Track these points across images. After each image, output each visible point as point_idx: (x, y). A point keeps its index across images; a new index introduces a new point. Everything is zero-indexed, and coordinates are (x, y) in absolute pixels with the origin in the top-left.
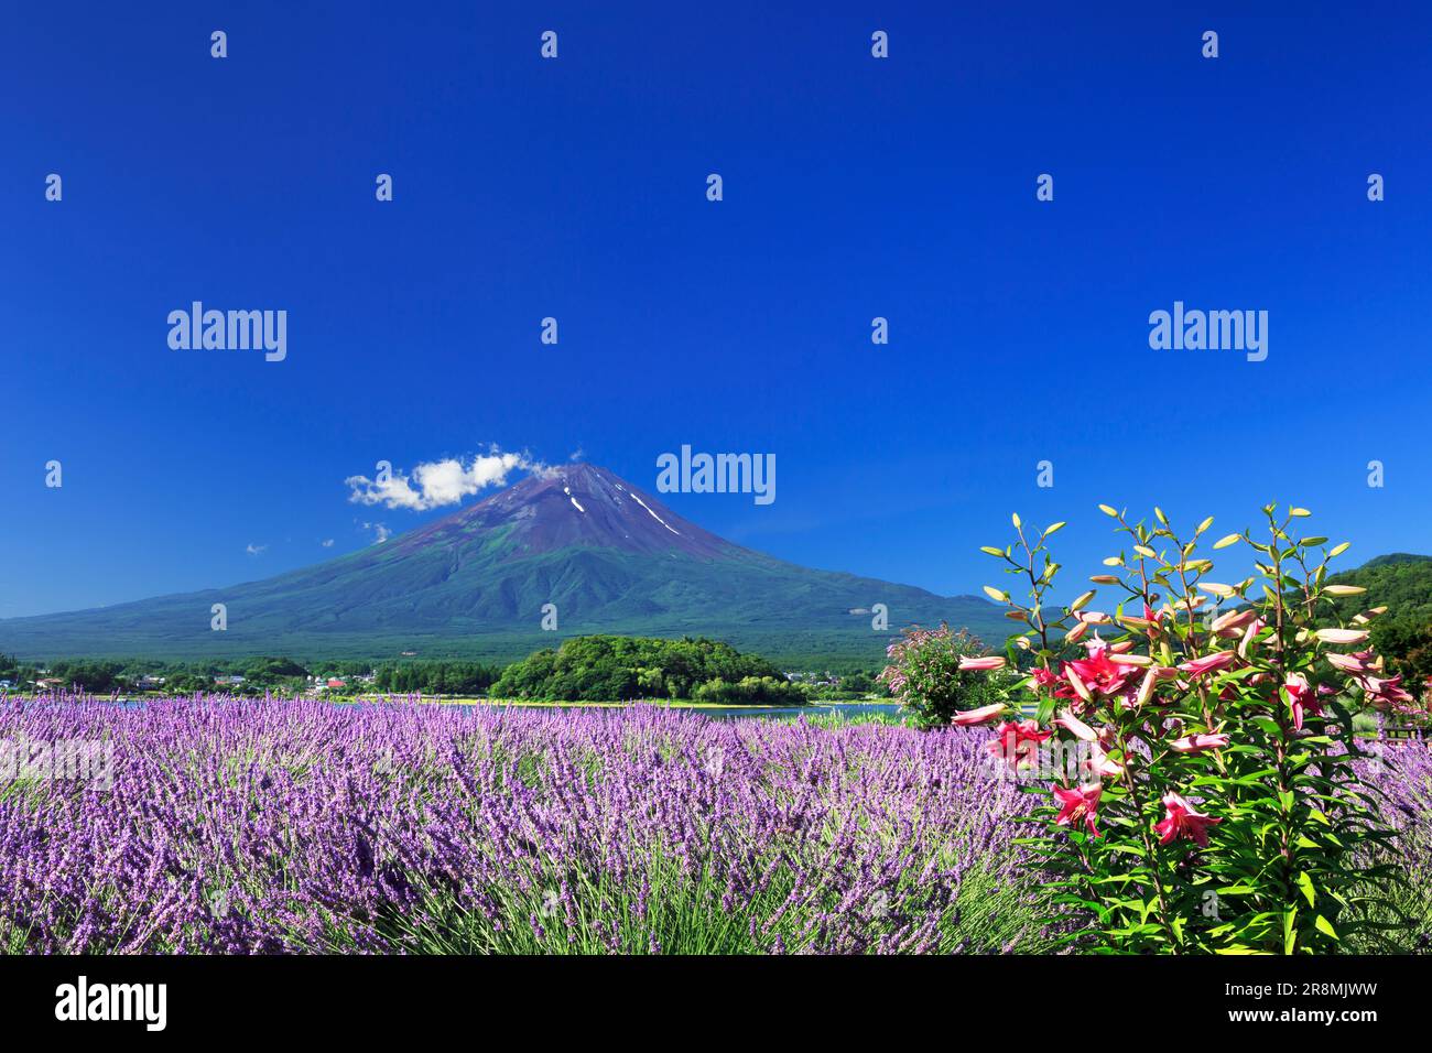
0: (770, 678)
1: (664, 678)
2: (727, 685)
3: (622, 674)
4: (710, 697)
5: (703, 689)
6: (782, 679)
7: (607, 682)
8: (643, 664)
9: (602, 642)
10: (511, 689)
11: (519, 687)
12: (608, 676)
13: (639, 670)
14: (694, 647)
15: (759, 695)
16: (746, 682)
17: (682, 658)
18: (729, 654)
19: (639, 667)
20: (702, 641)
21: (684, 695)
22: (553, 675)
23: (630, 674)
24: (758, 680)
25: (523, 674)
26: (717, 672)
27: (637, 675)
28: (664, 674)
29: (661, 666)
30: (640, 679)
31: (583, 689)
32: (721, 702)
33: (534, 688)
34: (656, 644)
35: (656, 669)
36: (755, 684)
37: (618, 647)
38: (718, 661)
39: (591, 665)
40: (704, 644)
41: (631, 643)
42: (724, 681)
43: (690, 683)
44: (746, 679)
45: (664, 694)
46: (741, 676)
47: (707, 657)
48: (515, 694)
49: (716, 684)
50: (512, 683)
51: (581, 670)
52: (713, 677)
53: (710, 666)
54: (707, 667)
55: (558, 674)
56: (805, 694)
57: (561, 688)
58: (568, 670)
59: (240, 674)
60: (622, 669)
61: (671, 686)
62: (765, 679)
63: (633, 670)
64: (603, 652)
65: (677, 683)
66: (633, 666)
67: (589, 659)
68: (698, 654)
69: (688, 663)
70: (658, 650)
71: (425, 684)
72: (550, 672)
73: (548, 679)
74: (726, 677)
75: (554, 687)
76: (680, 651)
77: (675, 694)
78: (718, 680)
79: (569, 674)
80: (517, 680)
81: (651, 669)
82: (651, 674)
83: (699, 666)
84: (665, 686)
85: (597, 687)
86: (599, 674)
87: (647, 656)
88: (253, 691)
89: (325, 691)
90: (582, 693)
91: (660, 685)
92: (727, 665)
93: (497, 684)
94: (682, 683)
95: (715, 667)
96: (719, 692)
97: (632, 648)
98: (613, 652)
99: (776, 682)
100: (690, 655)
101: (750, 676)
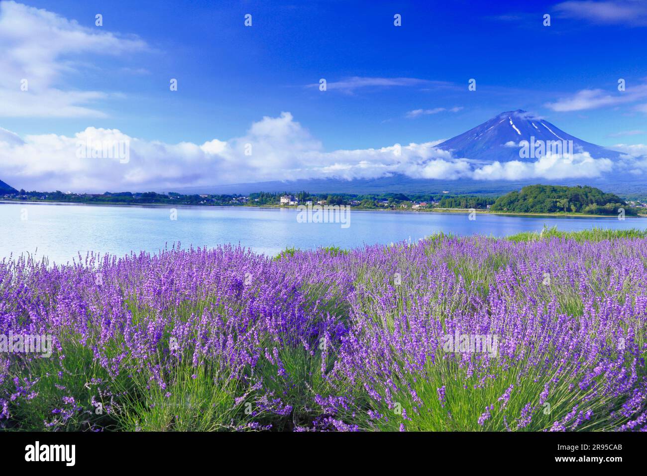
0: (620, 204)
1: (569, 203)
2: (598, 207)
3: (550, 201)
4: (591, 212)
5: (587, 208)
6: (625, 204)
7: (543, 205)
8: (560, 197)
9: (540, 188)
10: (499, 207)
11: (504, 206)
12: (544, 202)
13: (558, 200)
14: (582, 190)
15: (615, 212)
16: (608, 206)
17: (577, 195)
18: (599, 193)
19: (558, 198)
21: (577, 211)
22: (518, 202)
23: (553, 202)
24: (614, 205)
25: (505, 201)
26: (594, 201)
27: (556, 202)
28: (569, 202)
29: (567, 198)
30: (558, 204)
31: (532, 207)
32: (596, 213)
33: (510, 207)
34: (565, 189)
35: (565, 200)
36: (612, 206)
37: (548, 190)
38: (594, 196)
39: (536, 198)
40: (587, 189)
41: (553, 188)
42: (597, 205)
43: (581, 205)
44: (608, 204)
45: (569, 210)
46: (605, 203)
47: (589, 194)
48: (502, 209)
49: (594, 206)
50: (500, 205)
51: (531, 200)
52: (592, 203)
53: (591, 197)
54: (589, 199)
55: (521, 201)
56: (637, 211)
57: (522, 207)
58: (525, 200)
59: (385, 200)
60: (550, 199)
61: (573, 207)
62: (618, 204)
63: (555, 200)
64: (541, 192)
65: (575, 205)
66: (555, 198)
67: (534, 195)
68: (585, 193)
69: (580, 197)
70: (566, 191)
71: (460, 205)
72: (517, 200)
73: (516, 203)
74: (598, 203)
75: (518, 206)
76: (576, 192)
77: (574, 210)
78: (595, 204)
79: (526, 201)
80: (502, 203)
81: (563, 199)
82: (563, 202)
83: (585, 198)
84: (569, 207)
85: (538, 207)
86: (539, 201)
87: (561, 194)
88: (392, 206)
89: (419, 207)
90: (532, 209)
91: (567, 206)
92: (599, 198)
93: (494, 205)
94: (578, 206)
95: (593, 199)
96: (595, 210)
97: (554, 190)
98: (545, 192)
99: (623, 206)
100: (581, 193)
101: (610, 203)
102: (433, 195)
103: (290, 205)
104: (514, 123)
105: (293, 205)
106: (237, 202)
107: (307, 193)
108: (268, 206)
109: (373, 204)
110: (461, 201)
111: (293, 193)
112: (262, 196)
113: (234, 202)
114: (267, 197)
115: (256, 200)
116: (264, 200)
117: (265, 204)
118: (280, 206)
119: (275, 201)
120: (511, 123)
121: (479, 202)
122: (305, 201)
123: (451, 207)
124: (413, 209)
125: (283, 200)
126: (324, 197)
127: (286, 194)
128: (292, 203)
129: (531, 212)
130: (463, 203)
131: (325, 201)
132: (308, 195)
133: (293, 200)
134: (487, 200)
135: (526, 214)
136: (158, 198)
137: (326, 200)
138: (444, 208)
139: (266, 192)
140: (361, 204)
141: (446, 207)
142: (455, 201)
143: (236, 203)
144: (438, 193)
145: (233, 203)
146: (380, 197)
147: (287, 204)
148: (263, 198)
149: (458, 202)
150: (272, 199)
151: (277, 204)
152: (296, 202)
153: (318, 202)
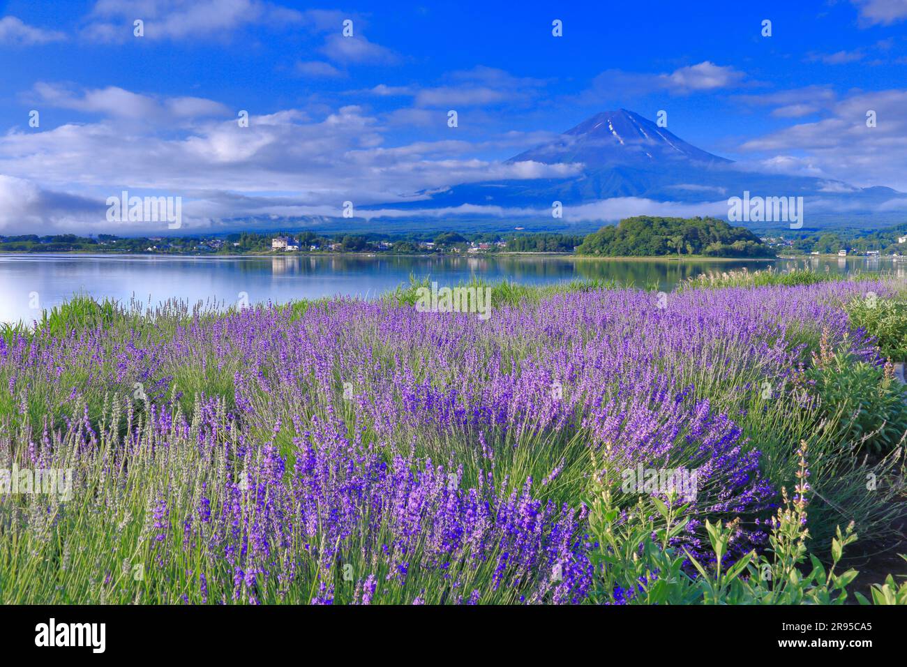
0: (753, 241)
1: (684, 241)
2: (724, 246)
3: (658, 240)
4: (714, 254)
5: (709, 249)
6: (760, 242)
7: (648, 245)
8: (672, 233)
9: (645, 220)
10: (589, 249)
11: (594, 248)
12: (650, 240)
13: (668, 237)
14: (702, 223)
15: (745, 252)
16: (737, 245)
17: (695, 230)
18: (725, 227)
19: (669, 235)
20: (707, 219)
21: (696, 252)
22: (615, 240)
23: (663, 240)
24: (745, 243)
25: (597, 240)
26: (718, 238)
27: (667, 240)
29: (682, 234)
30: (669, 242)
31: (634, 248)
32: (721, 256)
33: (603, 248)
34: (678, 221)
35: (679, 237)
36: (743, 245)
37: (655, 224)
38: (718, 231)
39: (638, 234)
40: (708, 221)
41: (663, 221)
42: (722, 243)
43: (701, 244)
44: (737, 242)
45: (684, 251)
46: (733, 241)
47: (711, 229)
48: (592, 252)
49: (718, 246)
50: (590, 246)
51: (632, 238)
52: (715, 241)
53: (713, 233)
54: (711, 235)
55: (618, 240)
57: (620, 249)
58: (623, 238)
59: (431, 241)
60: (658, 237)
61: (689, 248)
62: (749, 242)
63: (664, 237)
64: (646, 226)
65: (692, 245)
66: (665, 234)
67: (636, 231)
68: (705, 227)
69: (699, 232)
70: (679, 225)
71: (535, 246)
72: (613, 239)
73: (611, 243)
74: (724, 240)
75: (615, 248)
76: (694, 225)
77: (691, 251)
78: (719, 243)
79: (624, 240)
80: (593, 244)
81: (676, 236)
82: (676, 240)
83: (706, 235)
84: (684, 247)
85: (642, 247)
86: (643, 240)
87: (674, 228)
88: (439, 251)
89: (478, 250)
90: (634, 251)
91: (681, 246)
92: (724, 233)
93: (581, 246)
94: (696, 245)
95: (717, 235)
96: (719, 251)
97: (664, 223)
98: (652, 227)
99: (756, 244)
100: (700, 227)
101: (739, 240)
102: (500, 233)
103: (287, 252)
104: (615, 129)
105: (292, 251)
106: (206, 248)
107: (313, 232)
108: (253, 253)
109: (411, 247)
110: (537, 241)
111: (291, 233)
112: (245, 238)
113: (202, 247)
114: (252, 239)
115: (235, 244)
116: (247, 244)
117: (249, 249)
118: (272, 254)
119: (264, 246)
120: (611, 129)
121: (563, 241)
122: (310, 244)
123: (523, 250)
124: (469, 254)
125: (277, 244)
126: (340, 238)
127: (282, 234)
128: (290, 248)
129: (633, 255)
130: (541, 244)
131: (340, 244)
132: (314, 236)
133: (291, 243)
134: (574, 240)
136: (80, 243)
137: (340, 242)
138: (513, 251)
139: (250, 230)
140: (392, 248)
141: (516, 251)
142: (529, 242)
143: (203, 249)
144: (508, 230)
145: (199, 249)
146: (423, 237)
147: (283, 249)
148: (247, 241)
149: (533, 243)
150: (260, 242)
151: (266, 250)
152: (295, 247)
153: (331, 246)
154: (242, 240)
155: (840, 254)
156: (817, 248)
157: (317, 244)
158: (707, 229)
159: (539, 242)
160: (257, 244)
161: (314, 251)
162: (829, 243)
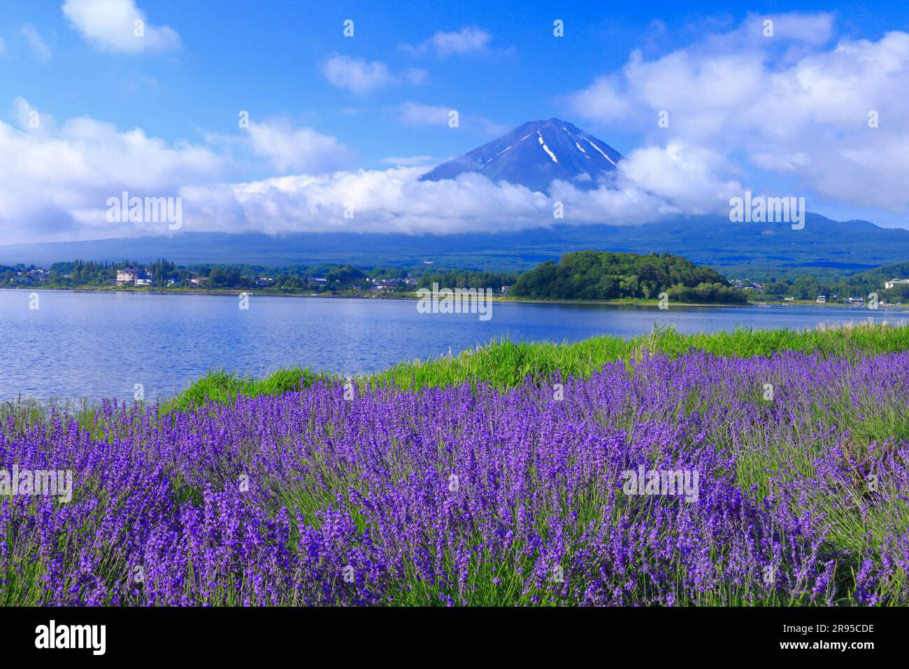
0: (720, 284)
1: (639, 283)
2: (686, 289)
3: (608, 280)
4: (675, 298)
5: (669, 292)
6: (729, 285)
7: (596, 286)
8: (624, 272)
9: (592, 256)
10: (523, 290)
11: (531, 287)
12: (597, 281)
13: (621, 277)
14: (660, 261)
15: (712, 298)
16: (702, 287)
17: (652, 268)
18: (687, 266)
19: (621, 274)
20: (667, 256)
21: (652, 296)
22: (555, 280)
23: (614, 280)
24: (711, 285)
25: (534, 279)
26: (679, 279)
27: (619, 281)
28: (640, 280)
29: (636, 274)
30: (622, 284)
31: (579, 290)
32: (683, 301)
33: (542, 289)
34: (632, 258)
35: (634, 277)
36: (709, 288)
37: (604, 259)
38: (680, 271)
39: (584, 273)
40: (668, 258)
41: (614, 257)
42: (685, 285)
43: (659, 285)
44: (701, 284)
45: (640, 295)
46: (695, 283)
47: (671, 267)
48: (527, 294)
49: (679, 288)
50: (525, 286)
51: (577, 277)
52: (676, 282)
53: (674, 273)
54: (671, 275)
55: (560, 280)
56: (746, 296)
57: (562, 290)
58: (567, 276)
59: (323, 276)
60: (608, 276)
61: (645, 290)
62: (716, 285)
63: (616, 277)
64: (593, 263)
65: (649, 286)
66: (616, 273)
67: (582, 268)
68: (664, 265)
69: (657, 271)
70: (634, 262)
71: (455, 286)
72: (553, 278)
73: (552, 283)
74: (687, 283)
75: (556, 289)
76: (650, 263)
77: (647, 296)
78: (680, 285)
79: (568, 279)
80: (529, 283)
81: (630, 276)
82: (630, 280)
83: (665, 275)
84: (640, 288)
85: (588, 289)
86: (590, 280)
87: (626, 266)
88: (333, 288)
89: (383, 289)
90: (578, 294)
91: (636, 288)
92: (687, 274)
93: (513, 286)
94: (654, 286)
95: (678, 275)
96: (681, 294)
97: (615, 260)
98: (600, 263)
99: (725, 287)
100: (658, 266)
101: (705, 282)
102: (406, 268)
103: (136, 287)
104: (546, 142)
105: (143, 286)
106: (26, 279)
107: (170, 262)
108: (92, 287)
109: (297, 283)
110: (457, 279)
111: (141, 263)
112: (80, 269)
113: (20, 279)
114: (88, 270)
115: (66, 276)
116: (83, 276)
117: (85, 283)
118: (117, 289)
119: (105, 279)
120: (541, 142)
121: (489, 280)
122: (167, 278)
125: (123, 277)
126: (205, 271)
127: (128, 266)
128: (140, 282)
129: (578, 298)
130: (461, 283)
131: (205, 279)
132: (171, 268)
133: (142, 276)
134: (502, 278)
135: (569, 302)
137: (207, 276)
139: (86, 259)
140: (275, 283)
142: (446, 280)
143: (23, 281)
144: (415, 264)
145: (17, 282)
146: (310, 271)
147: (131, 283)
148: (82, 272)
149: (451, 281)
150: (99, 274)
151: (109, 284)
152: (148, 281)
153: (193, 281)
154: (76, 272)
155: (817, 301)
156: (791, 293)
157: (175, 277)
158: (667, 269)
159: (460, 280)
160: (96, 276)
161: (172, 286)
162: (806, 287)
